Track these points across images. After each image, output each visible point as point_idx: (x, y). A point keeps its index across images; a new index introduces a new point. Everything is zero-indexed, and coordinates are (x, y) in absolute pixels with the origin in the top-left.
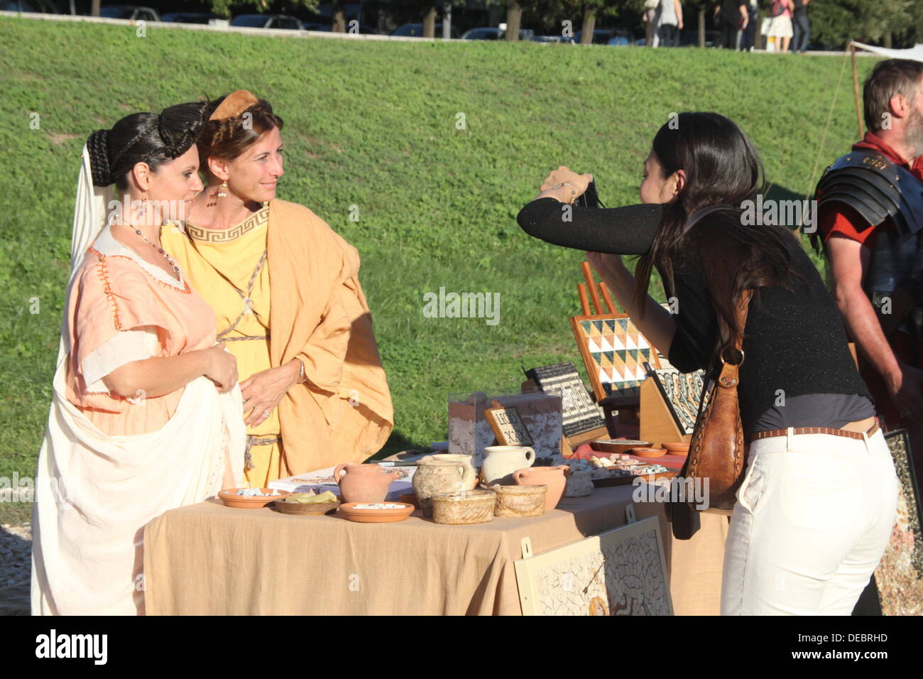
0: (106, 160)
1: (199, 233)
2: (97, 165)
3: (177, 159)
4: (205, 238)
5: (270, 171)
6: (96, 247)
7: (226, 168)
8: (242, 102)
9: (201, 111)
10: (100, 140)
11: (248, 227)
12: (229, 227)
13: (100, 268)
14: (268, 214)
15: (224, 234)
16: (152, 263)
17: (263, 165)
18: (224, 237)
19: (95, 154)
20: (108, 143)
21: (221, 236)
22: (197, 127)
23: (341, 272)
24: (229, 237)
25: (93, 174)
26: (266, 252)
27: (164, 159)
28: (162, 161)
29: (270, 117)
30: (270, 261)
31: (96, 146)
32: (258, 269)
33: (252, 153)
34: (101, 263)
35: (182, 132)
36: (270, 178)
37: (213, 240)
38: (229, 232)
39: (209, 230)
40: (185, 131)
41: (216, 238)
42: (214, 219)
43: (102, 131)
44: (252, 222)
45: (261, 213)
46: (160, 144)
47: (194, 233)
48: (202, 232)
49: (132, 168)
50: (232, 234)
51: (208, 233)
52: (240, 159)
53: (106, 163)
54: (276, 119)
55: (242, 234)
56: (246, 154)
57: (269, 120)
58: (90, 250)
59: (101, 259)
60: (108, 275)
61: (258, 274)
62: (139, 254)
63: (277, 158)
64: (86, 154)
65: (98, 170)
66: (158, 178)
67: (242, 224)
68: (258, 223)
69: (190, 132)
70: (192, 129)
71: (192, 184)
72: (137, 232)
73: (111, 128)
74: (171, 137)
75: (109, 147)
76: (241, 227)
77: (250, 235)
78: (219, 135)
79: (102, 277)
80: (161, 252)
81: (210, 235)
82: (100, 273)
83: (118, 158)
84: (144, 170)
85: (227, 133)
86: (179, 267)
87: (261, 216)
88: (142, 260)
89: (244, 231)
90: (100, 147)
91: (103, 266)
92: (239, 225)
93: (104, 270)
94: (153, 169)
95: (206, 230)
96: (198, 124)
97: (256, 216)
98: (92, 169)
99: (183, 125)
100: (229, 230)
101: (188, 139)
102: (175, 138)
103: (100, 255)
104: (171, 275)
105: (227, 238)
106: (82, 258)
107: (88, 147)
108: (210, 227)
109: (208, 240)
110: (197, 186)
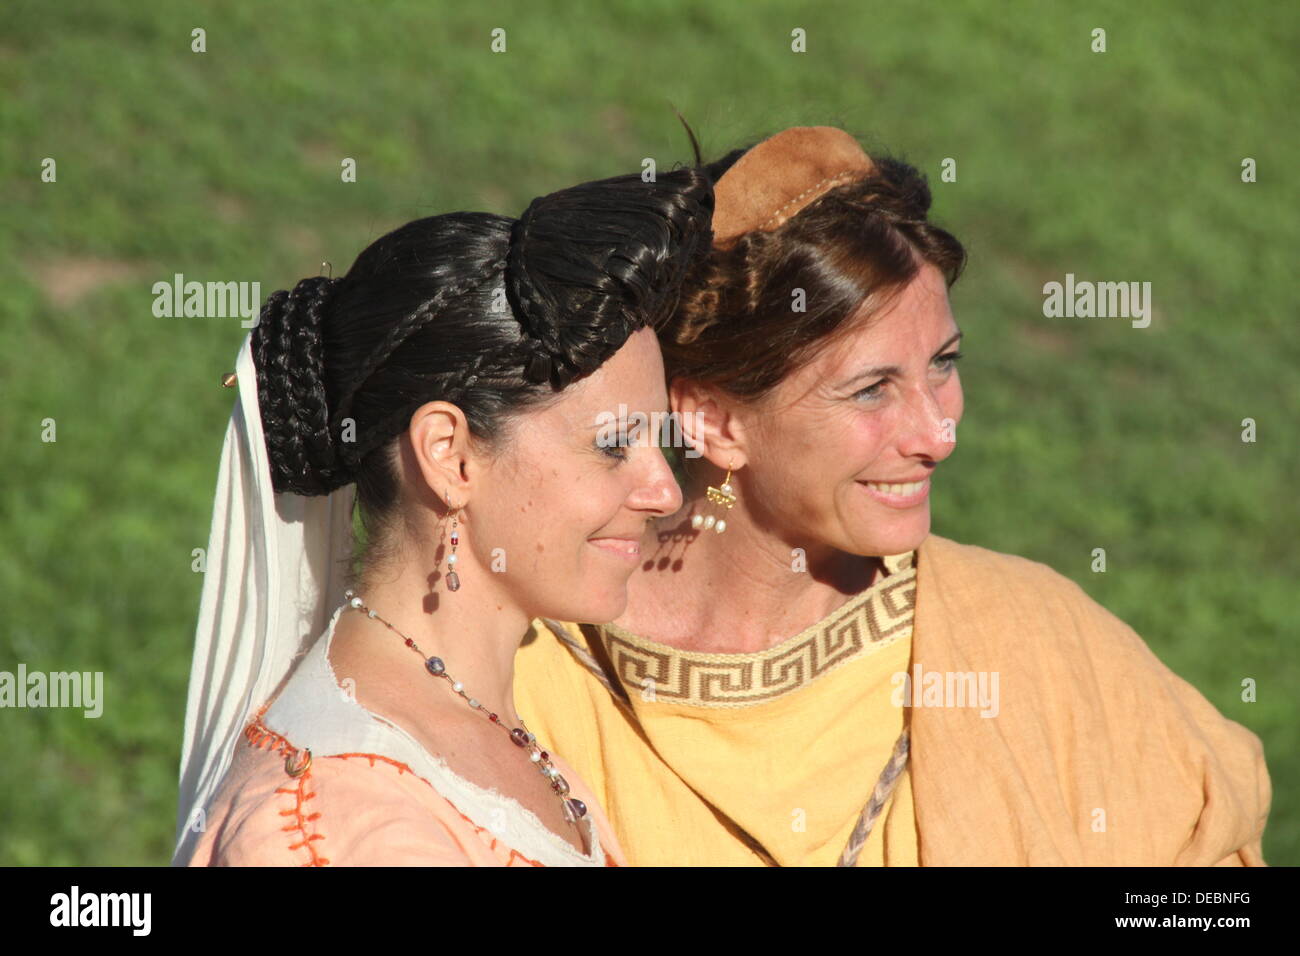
0: (318, 394)
1: (653, 666)
2: (284, 412)
3: (573, 389)
4: (674, 685)
5: (899, 434)
6: (275, 723)
7: (735, 426)
8: (799, 173)
9: (670, 210)
10: (299, 318)
11: (840, 646)
12: (765, 645)
13: (290, 801)
14: (912, 597)
15: (747, 669)
16: (485, 785)
17: (874, 414)
18: (746, 683)
19: (278, 369)
20: (325, 329)
21: (736, 679)
22: (649, 266)
23: (1196, 826)
24: (766, 684)
25: (271, 447)
26: (906, 744)
27: (522, 390)
28: (516, 399)
29: (909, 231)
30: (920, 777)
31: (285, 342)
32: (876, 809)
33: (832, 370)
34: (294, 785)
35: (595, 288)
36: (900, 462)
37: (705, 695)
38: (767, 665)
39: (690, 656)
40: (602, 282)
41: (715, 688)
42: (706, 617)
43: (310, 285)
44: (854, 626)
45: (885, 592)
46: (513, 331)
47: (631, 668)
48: (664, 661)
49: (405, 427)
50: (776, 674)
51: (686, 667)
52: (787, 391)
53: (314, 405)
54: (931, 240)
55: (815, 672)
56: (809, 373)
57: (900, 238)
58: (252, 734)
59: (295, 765)
60: (320, 827)
61: (876, 826)
62: (436, 748)
63: (933, 389)
64: (246, 374)
65: (288, 432)
66: (502, 462)
67: (816, 631)
68: (877, 634)
69: (620, 288)
70: (628, 274)
71: (637, 484)
72: (431, 665)
73: (340, 270)
74: (550, 310)
75: (330, 346)
76: (812, 643)
77: (848, 674)
78: (706, 301)
79: (298, 837)
80: (521, 739)
81: (695, 675)
82: (292, 819)
83: (356, 386)
84: (449, 431)
85: (734, 293)
86: (587, 801)
87: (888, 603)
88: (447, 773)
89: (822, 660)
90: (298, 343)
91: (301, 796)
92: (806, 636)
93: (307, 808)
94: (482, 431)
95: (677, 657)
96: (650, 259)
97: (868, 605)
98: (266, 427)
99: (597, 261)
100: (769, 655)
101: (612, 314)
102: (562, 311)
103: (290, 752)
104: (555, 830)
105: (757, 687)
106: (226, 761)
107: (255, 346)
108: (688, 644)
109: (684, 692)
110: (657, 490)
